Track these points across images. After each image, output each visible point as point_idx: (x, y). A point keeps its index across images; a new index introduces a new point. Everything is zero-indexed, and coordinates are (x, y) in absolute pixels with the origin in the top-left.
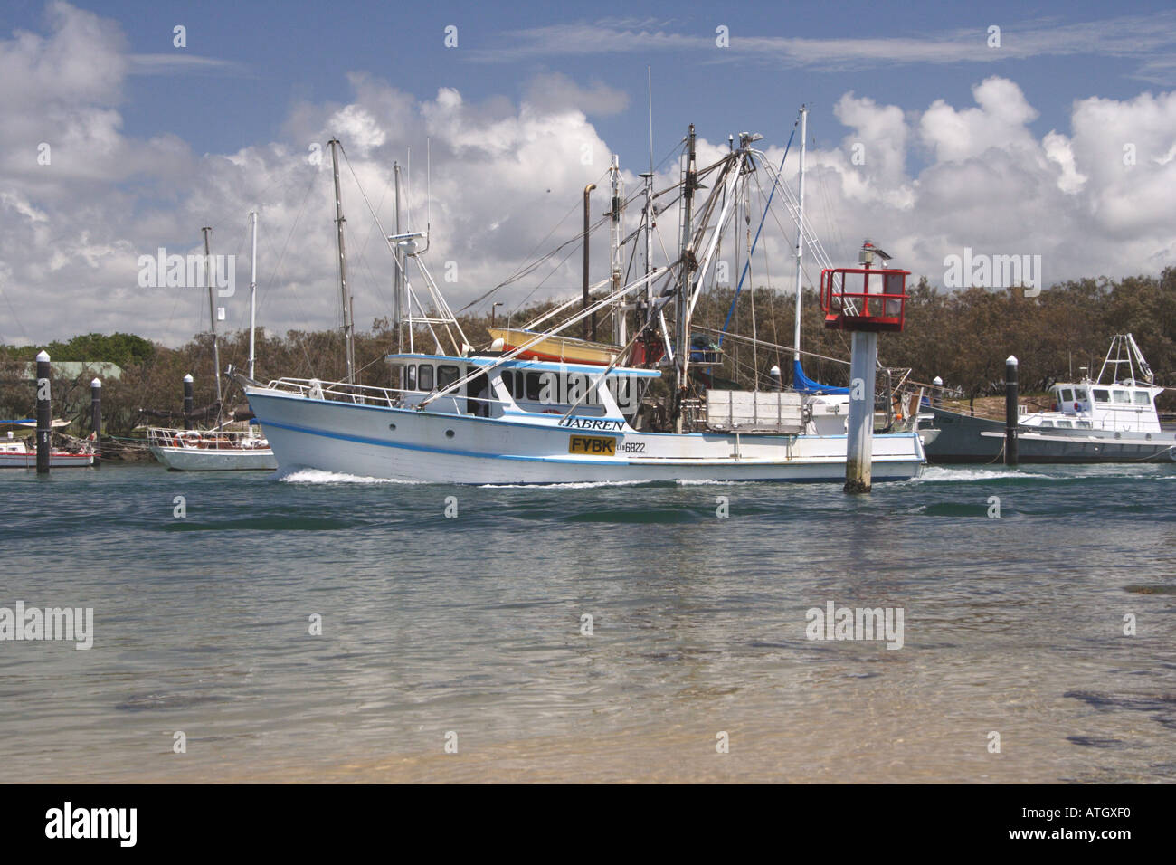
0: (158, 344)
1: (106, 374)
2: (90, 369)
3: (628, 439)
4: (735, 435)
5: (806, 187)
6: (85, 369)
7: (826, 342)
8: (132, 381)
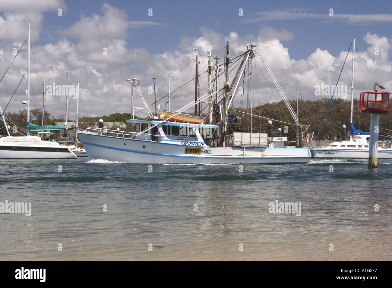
0: (138, 116)
1: (121, 126)
2: (116, 125)
3: (205, 149)
4: (243, 148)
5: (355, 65)
6: (114, 125)
7: (361, 117)
8: (129, 129)
